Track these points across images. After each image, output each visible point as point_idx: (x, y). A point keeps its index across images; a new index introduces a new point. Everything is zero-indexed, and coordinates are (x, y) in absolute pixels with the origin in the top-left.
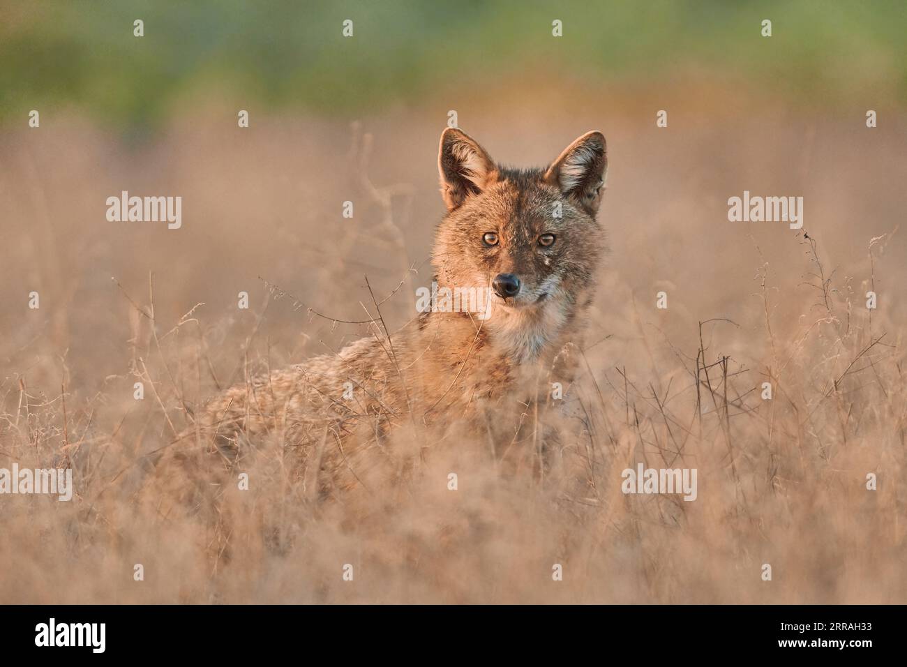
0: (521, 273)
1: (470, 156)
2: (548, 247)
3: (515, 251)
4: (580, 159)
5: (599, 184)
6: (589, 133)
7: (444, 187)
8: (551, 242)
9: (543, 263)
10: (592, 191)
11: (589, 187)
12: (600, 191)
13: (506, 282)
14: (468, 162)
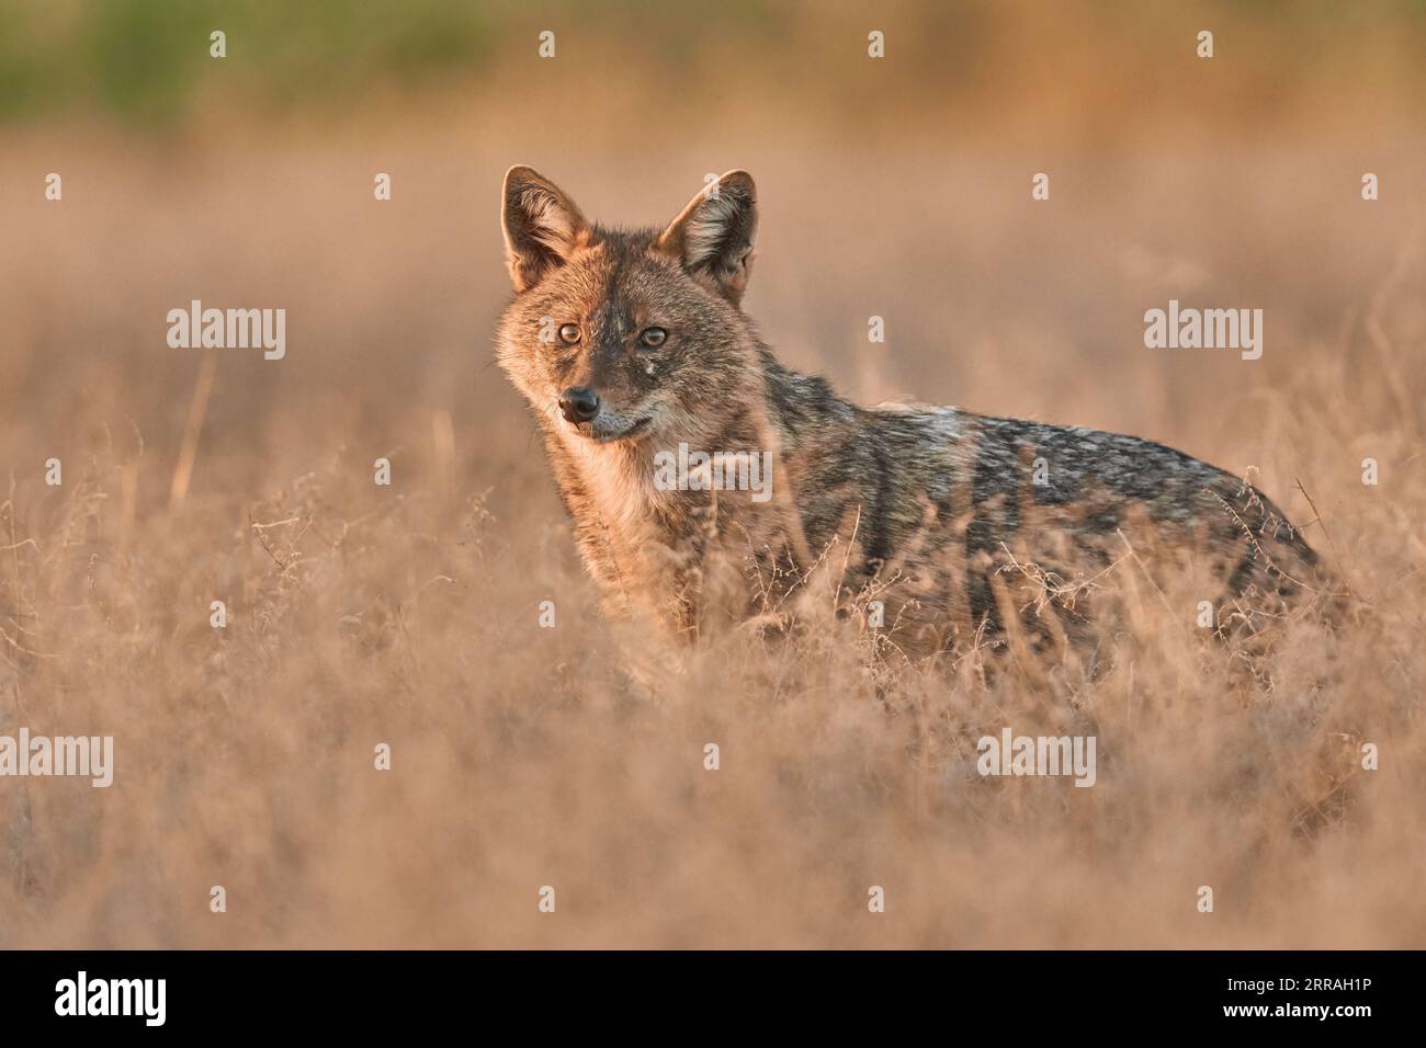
0: (603, 385)
1: (548, 210)
2: (654, 349)
3: (598, 352)
4: (716, 213)
5: (746, 251)
6: (728, 173)
7: (512, 260)
8: (662, 339)
9: (643, 371)
10: (735, 261)
11: (731, 256)
12: (747, 261)
13: (577, 399)
14: (545, 217)
